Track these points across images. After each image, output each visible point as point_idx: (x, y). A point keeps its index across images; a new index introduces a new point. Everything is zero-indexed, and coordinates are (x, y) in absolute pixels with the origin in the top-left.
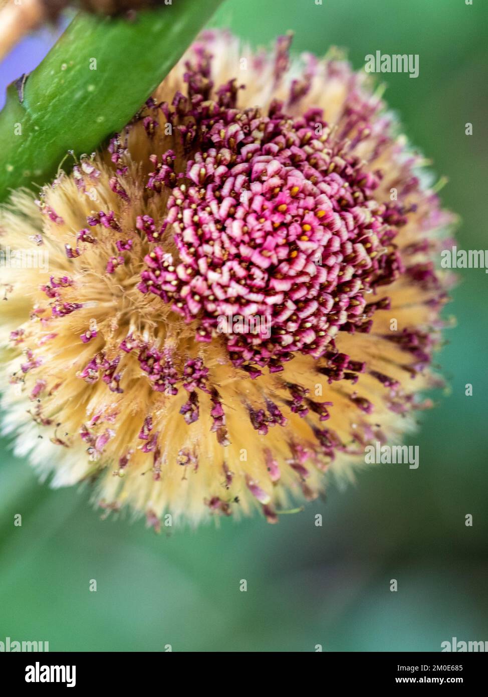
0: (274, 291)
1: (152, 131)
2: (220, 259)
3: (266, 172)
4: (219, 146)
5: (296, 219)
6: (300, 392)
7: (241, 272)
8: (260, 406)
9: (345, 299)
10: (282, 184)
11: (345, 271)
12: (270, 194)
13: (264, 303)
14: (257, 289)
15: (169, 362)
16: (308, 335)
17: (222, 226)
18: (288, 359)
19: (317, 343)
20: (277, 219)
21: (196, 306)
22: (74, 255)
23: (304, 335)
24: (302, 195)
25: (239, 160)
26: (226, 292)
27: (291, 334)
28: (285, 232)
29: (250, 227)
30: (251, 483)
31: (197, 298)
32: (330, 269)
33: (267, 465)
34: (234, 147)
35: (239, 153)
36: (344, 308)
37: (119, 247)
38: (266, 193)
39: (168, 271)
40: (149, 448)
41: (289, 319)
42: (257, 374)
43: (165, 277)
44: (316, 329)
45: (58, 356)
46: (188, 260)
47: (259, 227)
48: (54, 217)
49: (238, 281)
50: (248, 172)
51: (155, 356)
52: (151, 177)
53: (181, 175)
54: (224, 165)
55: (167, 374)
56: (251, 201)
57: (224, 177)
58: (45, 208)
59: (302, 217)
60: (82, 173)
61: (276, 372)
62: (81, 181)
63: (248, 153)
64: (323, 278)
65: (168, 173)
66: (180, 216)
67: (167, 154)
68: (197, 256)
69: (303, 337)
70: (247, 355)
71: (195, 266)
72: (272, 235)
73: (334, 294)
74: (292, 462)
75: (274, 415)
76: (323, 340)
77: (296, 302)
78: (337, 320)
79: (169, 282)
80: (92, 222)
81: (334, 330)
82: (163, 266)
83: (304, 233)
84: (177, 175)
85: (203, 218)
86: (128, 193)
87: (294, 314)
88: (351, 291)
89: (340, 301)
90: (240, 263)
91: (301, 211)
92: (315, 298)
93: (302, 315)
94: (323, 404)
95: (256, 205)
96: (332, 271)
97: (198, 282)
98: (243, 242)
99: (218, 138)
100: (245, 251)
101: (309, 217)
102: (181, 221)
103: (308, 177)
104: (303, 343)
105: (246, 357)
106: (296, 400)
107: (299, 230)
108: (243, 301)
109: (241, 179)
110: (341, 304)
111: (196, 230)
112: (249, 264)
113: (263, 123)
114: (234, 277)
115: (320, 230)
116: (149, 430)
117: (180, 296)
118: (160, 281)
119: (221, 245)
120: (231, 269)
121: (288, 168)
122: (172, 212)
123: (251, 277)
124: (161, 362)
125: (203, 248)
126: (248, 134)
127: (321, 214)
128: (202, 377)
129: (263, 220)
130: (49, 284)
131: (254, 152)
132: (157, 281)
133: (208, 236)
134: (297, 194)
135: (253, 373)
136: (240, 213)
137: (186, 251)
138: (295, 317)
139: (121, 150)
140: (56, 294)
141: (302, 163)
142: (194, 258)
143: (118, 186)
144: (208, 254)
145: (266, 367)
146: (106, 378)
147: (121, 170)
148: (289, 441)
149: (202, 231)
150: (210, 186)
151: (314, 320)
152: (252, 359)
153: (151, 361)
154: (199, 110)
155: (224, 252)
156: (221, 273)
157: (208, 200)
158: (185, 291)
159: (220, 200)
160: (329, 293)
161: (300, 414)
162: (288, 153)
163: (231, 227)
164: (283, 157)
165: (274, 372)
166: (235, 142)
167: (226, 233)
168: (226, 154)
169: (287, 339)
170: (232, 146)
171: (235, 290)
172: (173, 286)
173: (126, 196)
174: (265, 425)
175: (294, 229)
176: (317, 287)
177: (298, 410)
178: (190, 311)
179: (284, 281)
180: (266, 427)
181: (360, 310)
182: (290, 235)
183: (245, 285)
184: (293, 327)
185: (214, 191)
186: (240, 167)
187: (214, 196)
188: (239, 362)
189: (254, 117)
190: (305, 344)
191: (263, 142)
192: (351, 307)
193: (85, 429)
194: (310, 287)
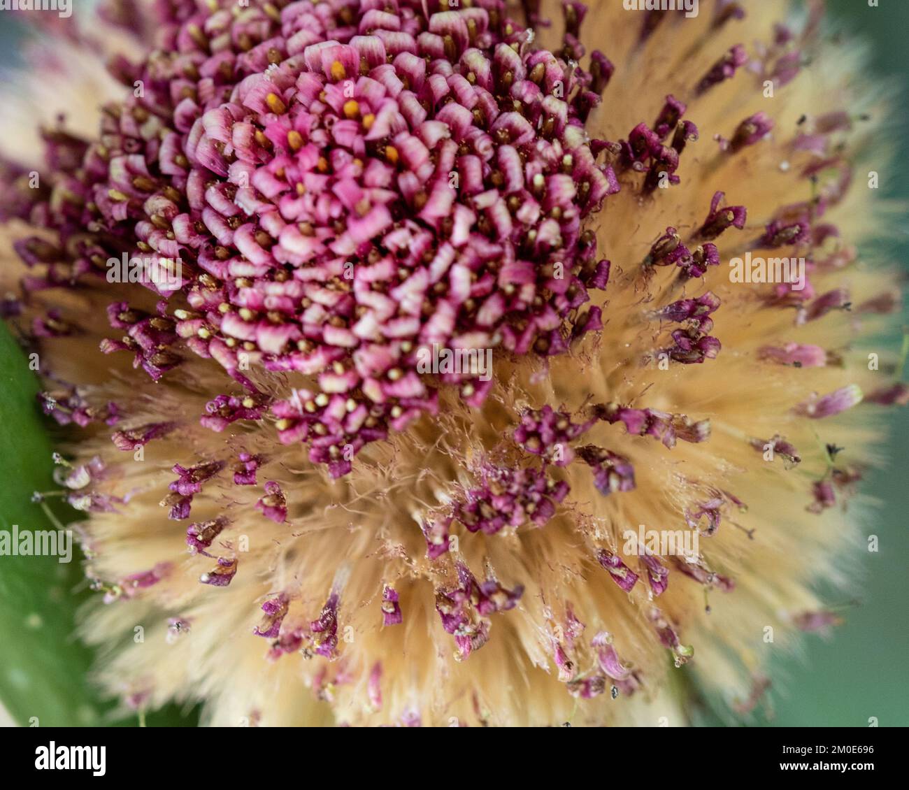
0: (446, 220)
1: (62, 327)
2: (342, 299)
3: (219, 143)
4: (137, 212)
5: (326, 122)
6: (669, 246)
7: (383, 270)
8: (664, 334)
9: (521, 88)
10: (252, 122)
11: (471, 66)
12: (262, 152)
13: (461, 249)
14: (427, 252)
15: (503, 475)
16: (558, 189)
17: (281, 270)
18: (590, 244)
19: (581, 177)
20: (309, 159)
21: (410, 382)
22: (229, 571)
23: (555, 196)
24: (290, 92)
25: (180, 185)
26: (407, 315)
27: (544, 219)
28: (341, 153)
29: (305, 217)
30: (811, 409)
31: (394, 374)
32: (454, 95)
33: (788, 365)
34: (153, 183)
35: (168, 178)
36: (540, 96)
37: (245, 481)
38: (257, 159)
39: (326, 407)
40: (658, 579)
41: (513, 211)
42: (595, 317)
43: (334, 418)
44: (553, 169)
45: (419, 678)
46: (317, 361)
47: (308, 201)
48: (147, 579)
49: (397, 281)
50: (208, 177)
51: (480, 498)
52: (141, 365)
53: (160, 307)
54: (175, 216)
55: (522, 490)
56: (258, 195)
57: (197, 228)
58: (123, 589)
59: (328, 109)
60: (86, 491)
61: (607, 276)
62: (97, 501)
63: (174, 161)
64: (462, 115)
65: (147, 331)
66: (230, 342)
67: (112, 317)
68: (317, 342)
69: (558, 199)
70: (549, 322)
71: (336, 353)
72: (337, 180)
73: (506, 106)
74: (804, 313)
75: (691, 314)
76: (582, 162)
77: (488, 184)
78: (557, 121)
79: (347, 414)
80: (181, 512)
81: (573, 134)
82: (313, 413)
83: (358, 118)
84: (159, 315)
85: (252, 302)
86: (159, 419)
87: (507, 199)
88: (513, 70)
89: (521, 99)
90: (367, 264)
91: (317, 107)
92: (497, 144)
93: (517, 183)
94: (713, 210)
95: (269, 188)
96: (459, 92)
97: (365, 361)
98: (327, 242)
99: (120, 208)
100: (344, 246)
101: (332, 96)
102: (240, 343)
103: (264, 66)
104: (571, 204)
105: (550, 324)
106: (680, 261)
107: (349, 125)
108: (439, 287)
109: (213, 196)
110: (528, 99)
111: (269, 324)
112: (375, 247)
113: (133, 110)
114: (385, 287)
115: (366, 85)
116: (620, 565)
117: (380, 405)
118: (338, 431)
119: (317, 287)
120: (370, 287)
121: (233, 98)
122: (217, 353)
123: (401, 255)
124: (495, 491)
125: (308, 324)
126: (143, 147)
127: (338, 70)
128: (553, 425)
129: (300, 188)
130: (270, 641)
131: (179, 147)
132: (335, 435)
133: (289, 304)
134: (283, 100)
135: (590, 323)
136: (271, 225)
137: (300, 359)
138: (514, 201)
139: (72, 401)
140: (296, 635)
141: (238, 66)
142: (320, 347)
143: (133, 435)
144: (322, 317)
145: (591, 292)
146: (483, 608)
147: (111, 416)
148: (760, 304)
149: (273, 311)
150: (202, 261)
151: (535, 167)
152: (562, 315)
153: (486, 510)
154: (60, 219)
155: (331, 287)
156: (368, 307)
157: (225, 276)
158: (372, 391)
159: (233, 253)
160: (499, 115)
161: (712, 263)
162: (207, 84)
163: (290, 253)
164: (210, 97)
165: (606, 281)
166: (145, 177)
167: (297, 268)
168: (156, 204)
169: (549, 232)
170: (149, 186)
171: (411, 296)
172: (355, 411)
173: (164, 425)
174: (703, 337)
175: (344, 133)
176: (478, 132)
177: (700, 265)
178: (417, 398)
179: (435, 193)
180: (706, 338)
181: (556, 68)
182: (352, 146)
183: (412, 271)
184: (530, 212)
185: (212, 257)
186: (192, 188)
187: (222, 260)
188: (556, 342)
189: (117, 120)
190: (575, 200)
191: (169, 123)
192: (543, 85)
193: (575, 684)
194: (469, 147)
